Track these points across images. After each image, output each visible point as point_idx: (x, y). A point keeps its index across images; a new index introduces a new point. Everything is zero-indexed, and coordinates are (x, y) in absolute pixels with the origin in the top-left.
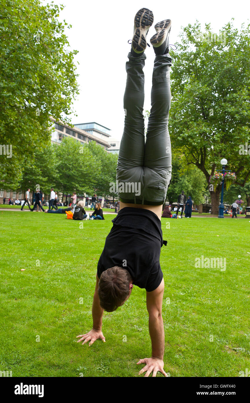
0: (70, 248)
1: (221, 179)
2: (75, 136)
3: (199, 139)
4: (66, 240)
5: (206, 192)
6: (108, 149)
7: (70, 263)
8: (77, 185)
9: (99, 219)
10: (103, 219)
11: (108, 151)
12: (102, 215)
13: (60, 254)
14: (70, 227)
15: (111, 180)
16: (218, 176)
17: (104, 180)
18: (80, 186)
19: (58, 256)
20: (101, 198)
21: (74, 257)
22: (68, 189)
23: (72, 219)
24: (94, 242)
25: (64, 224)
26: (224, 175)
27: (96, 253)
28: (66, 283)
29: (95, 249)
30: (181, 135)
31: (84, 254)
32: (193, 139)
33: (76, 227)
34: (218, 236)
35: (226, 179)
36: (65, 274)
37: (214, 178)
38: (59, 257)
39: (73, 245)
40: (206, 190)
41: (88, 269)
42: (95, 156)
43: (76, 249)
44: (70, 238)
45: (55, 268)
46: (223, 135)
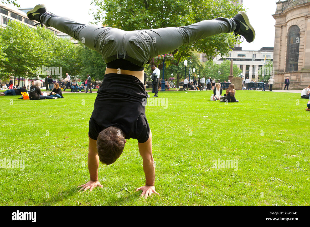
0: (34, 129)
1: (162, 60)
2: (22, 21)
3: (143, 25)
4: (27, 120)
5: (147, 71)
6: (58, 34)
7: (38, 146)
8: (29, 68)
9: (59, 97)
10: (62, 97)
11: (57, 37)
12: (61, 94)
13: (22, 137)
14: (29, 107)
15: (63, 63)
16: (160, 57)
17: (56, 63)
18: (32, 69)
19: (21, 139)
20: (55, 80)
21: (41, 137)
22: (19, 72)
23: (29, 100)
24: (61, 119)
25: (21, 105)
26: (164, 56)
27: (67, 131)
28: (39, 173)
29: (63, 127)
30: (128, 20)
31: (53, 134)
32: (138, 24)
33: (35, 107)
34: (171, 105)
35: (166, 59)
36: (36, 160)
37: (157, 58)
38: (22, 141)
39: (37, 124)
40: (147, 70)
41: (63, 150)
42: (45, 40)
43: (41, 128)
44: (32, 118)
45: (20, 154)
46: (163, 21)
